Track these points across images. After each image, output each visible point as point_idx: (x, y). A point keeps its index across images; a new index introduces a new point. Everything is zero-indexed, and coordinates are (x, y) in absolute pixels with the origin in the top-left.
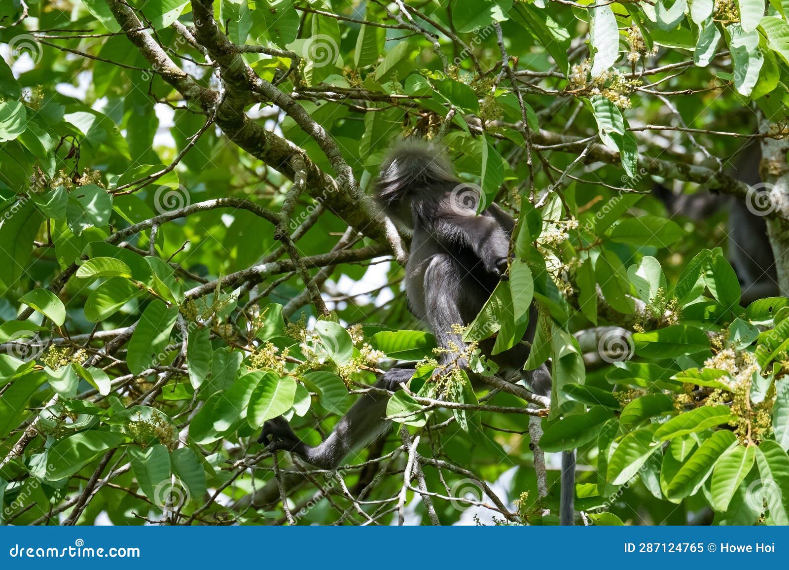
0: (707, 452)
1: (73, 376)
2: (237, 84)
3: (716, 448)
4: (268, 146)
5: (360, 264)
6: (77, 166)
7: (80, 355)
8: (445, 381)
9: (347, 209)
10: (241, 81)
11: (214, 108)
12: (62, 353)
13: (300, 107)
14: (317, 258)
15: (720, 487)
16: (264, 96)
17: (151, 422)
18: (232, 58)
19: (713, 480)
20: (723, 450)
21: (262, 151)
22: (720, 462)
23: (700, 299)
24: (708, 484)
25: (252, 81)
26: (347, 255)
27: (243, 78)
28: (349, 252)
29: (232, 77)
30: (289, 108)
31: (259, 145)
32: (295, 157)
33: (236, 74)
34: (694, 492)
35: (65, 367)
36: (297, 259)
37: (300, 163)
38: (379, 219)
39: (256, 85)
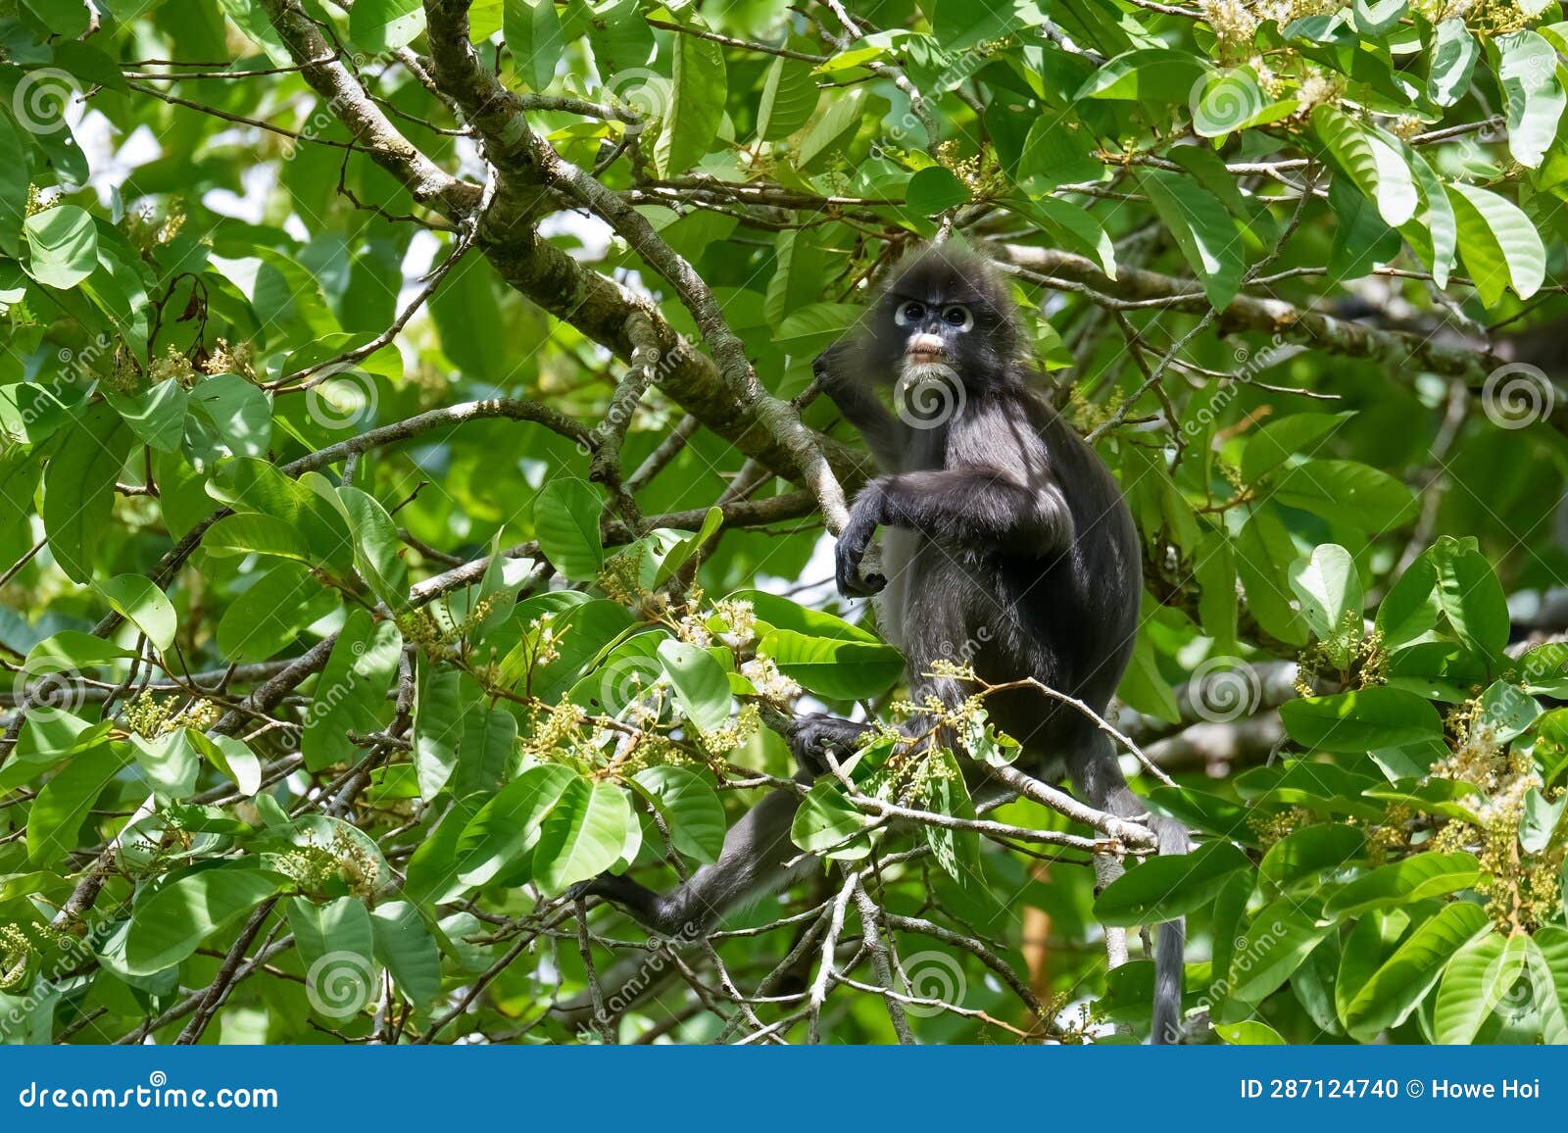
0: (1430, 943)
1: (187, 753)
2: (518, 172)
3: (1448, 937)
4: (581, 296)
5: (764, 530)
6: (201, 335)
7: (202, 710)
8: (913, 768)
9: (738, 421)
10: (525, 166)
11: (471, 219)
12: (165, 706)
13: (641, 218)
14: (680, 519)
15: (1453, 1013)
16: (572, 197)
17: (332, 851)
18: (506, 120)
19: (1439, 999)
20: (1461, 941)
21: (569, 304)
22: (1455, 964)
23: (1427, 637)
24: (1429, 1003)
25: (548, 167)
26: (739, 512)
27: (529, 160)
28: (744, 505)
29: (506, 158)
30: (621, 221)
31: (564, 293)
32: (633, 317)
33: (515, 152)
34: (1401, 1020)
35: (172, 736)
36: (636, 519)
37: (643, 330)
38: (795, 443)
39: (554, 175)
